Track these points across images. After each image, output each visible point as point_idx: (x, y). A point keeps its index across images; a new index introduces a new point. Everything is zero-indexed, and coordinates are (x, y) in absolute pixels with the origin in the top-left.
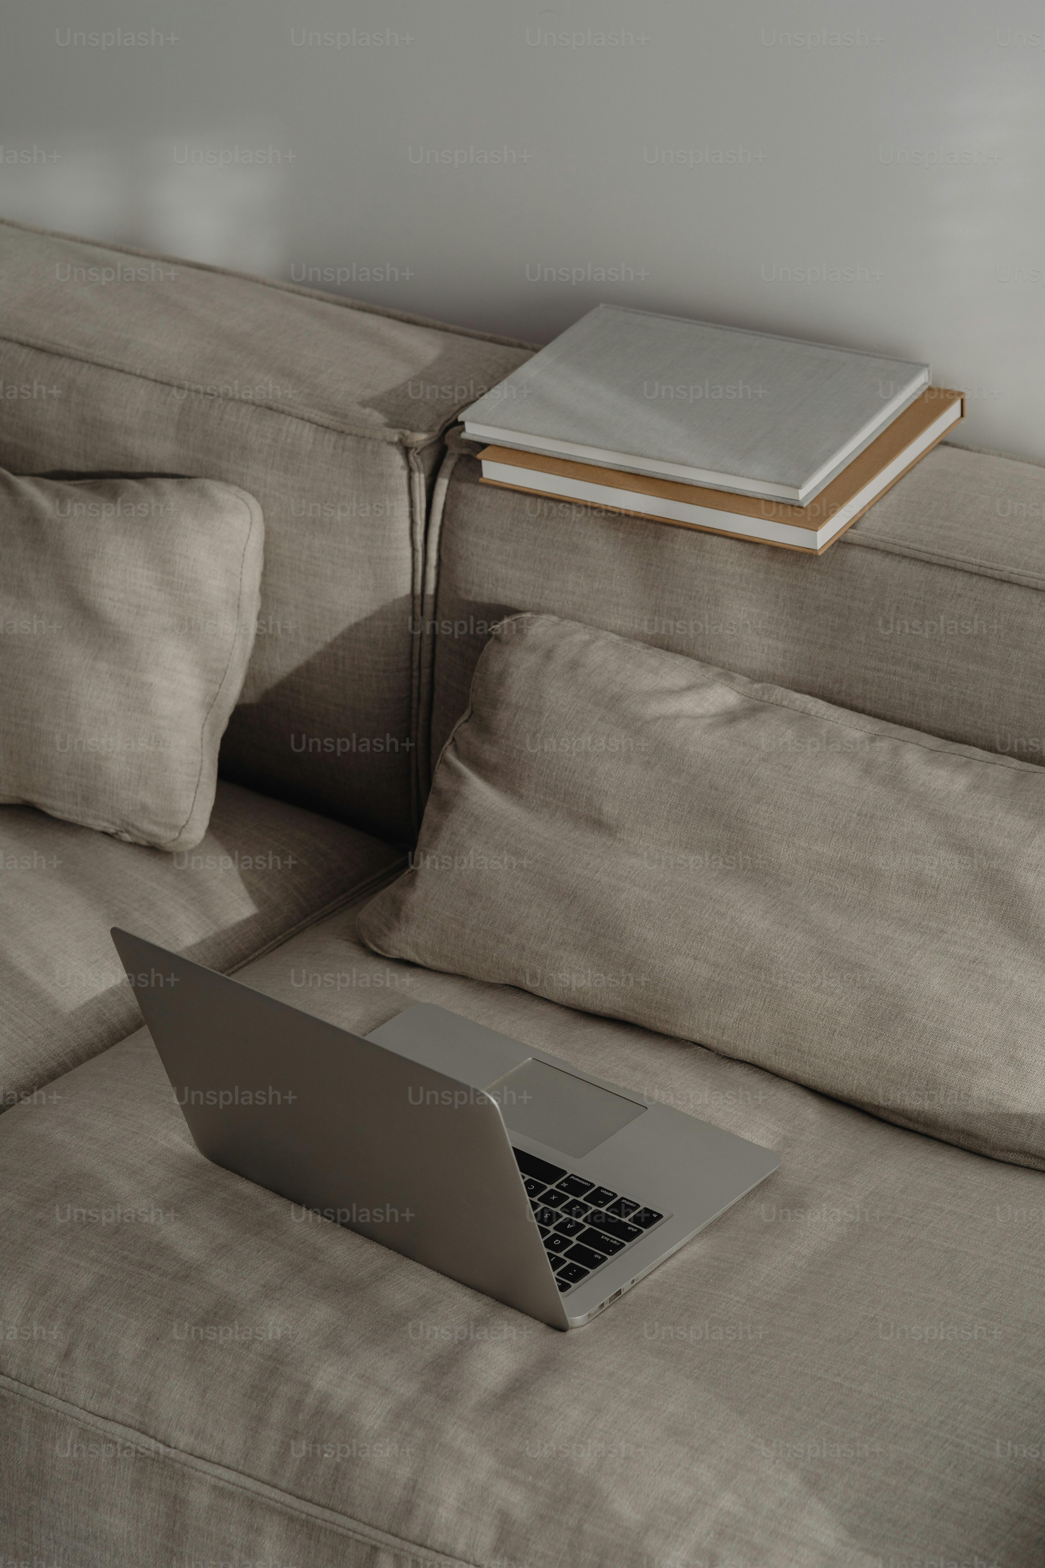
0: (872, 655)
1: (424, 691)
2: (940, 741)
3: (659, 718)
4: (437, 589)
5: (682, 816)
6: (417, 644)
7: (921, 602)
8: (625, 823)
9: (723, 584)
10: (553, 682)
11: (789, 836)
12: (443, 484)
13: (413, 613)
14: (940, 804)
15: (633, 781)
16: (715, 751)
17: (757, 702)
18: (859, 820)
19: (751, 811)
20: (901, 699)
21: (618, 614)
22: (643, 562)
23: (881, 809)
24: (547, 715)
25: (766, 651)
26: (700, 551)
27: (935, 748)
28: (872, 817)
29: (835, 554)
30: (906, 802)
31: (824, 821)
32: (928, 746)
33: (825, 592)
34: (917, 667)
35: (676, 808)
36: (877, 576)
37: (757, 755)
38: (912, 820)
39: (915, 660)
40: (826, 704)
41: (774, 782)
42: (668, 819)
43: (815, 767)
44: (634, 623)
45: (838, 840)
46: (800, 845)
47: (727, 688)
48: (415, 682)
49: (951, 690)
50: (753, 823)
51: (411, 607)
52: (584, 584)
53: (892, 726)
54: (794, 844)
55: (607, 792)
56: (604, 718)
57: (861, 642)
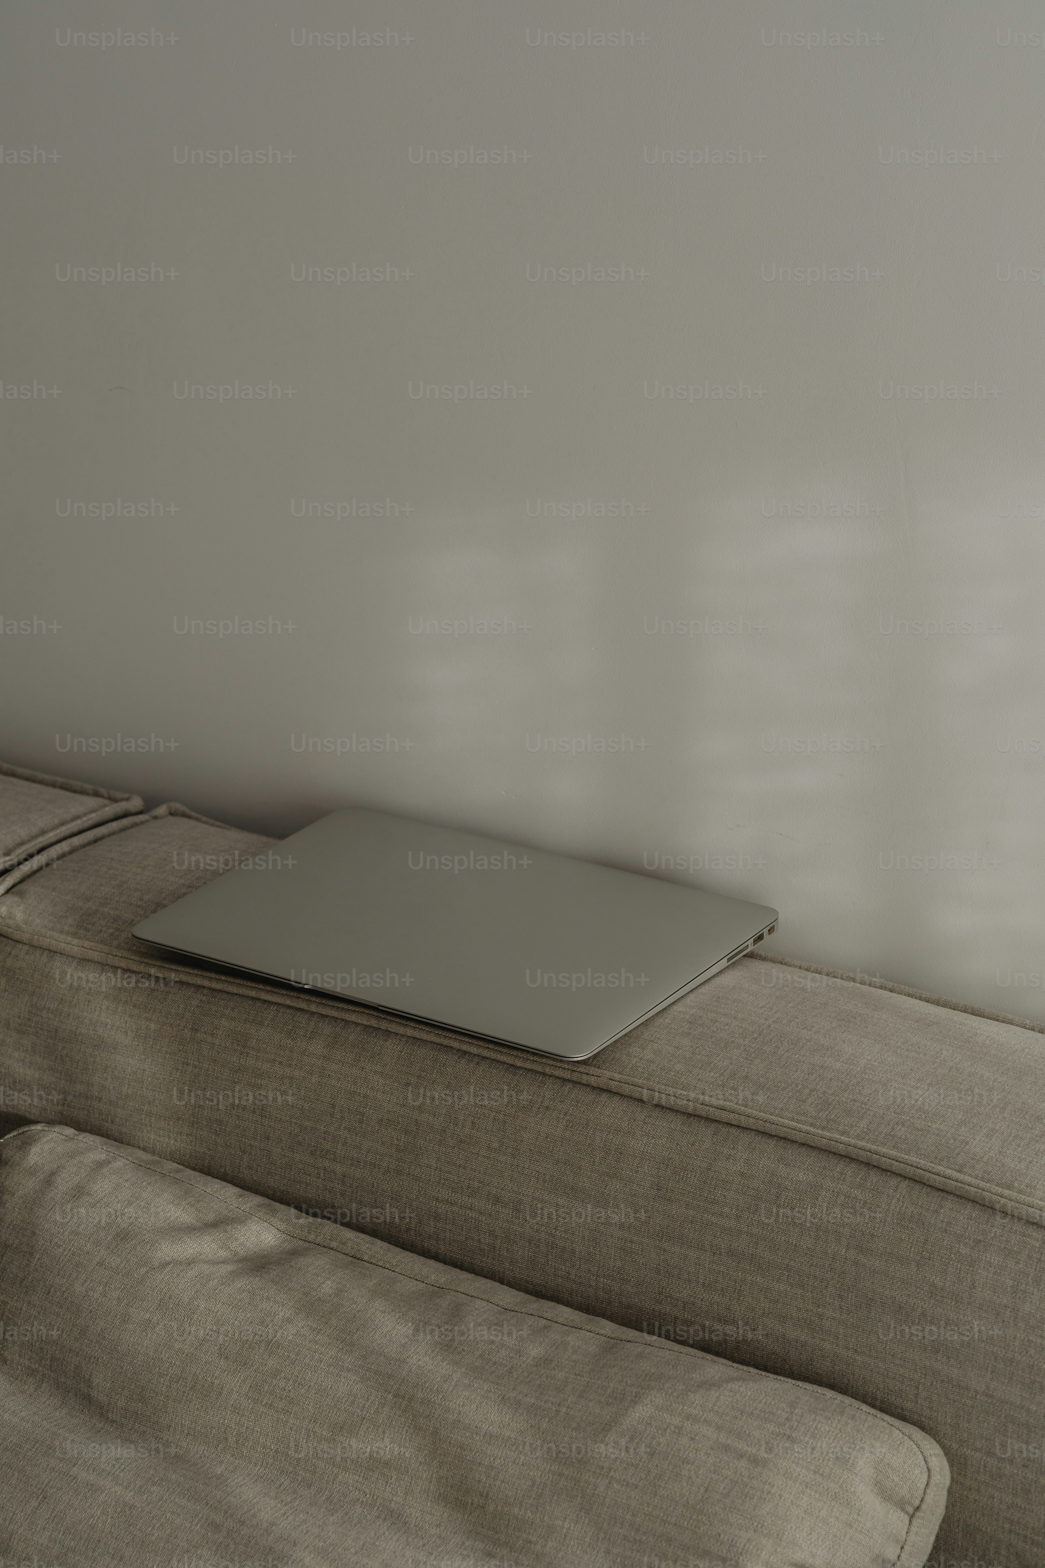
0: (443, 1184)
2: (521, 1296)
3: (168, 1264)
5: (184, 1392)
7: (501, 1116)
8: (118, 1400)
11: (309, 1423)
14: (498, 1384)
15: (129, 1346)
16: (231, 1307)
17: (301, 1242)
18: (395, 1403)
19: (266, 1387)
20: (479, 1241)
21: (151, 1126)
22: (178, 1060)
23: (422, 1389)
24: (38, 1256)
25: (322, 1175)
26: (244, 1047)
27: (509, 1307)
28: (411, 1399)
29: (401, 1052)
30: (455, 1380)
31: (353, 1403)
32: (501, 1303)
33: (389, 1101)
34: (497, 1200)
35: (177, 1382)
36: (449, 1082)
37: (281, 1314)
38: (459, 1404)
39: (494, 1191)
40: (385, 1245)
41: (296, 1350)
42: (168, 1396)
43: (350, 1331)
44: (169, 1137)
45: (368, 1429)
46: (321, 1435)
47: (265, 1224)
49: (537, 1231)
50: (267, 1403)
52: (111, 1088)
53: (465, 1275)
54: (315, 1433)
55: (98, 1358)
56: (103, 1261)
57: (430, 1167)
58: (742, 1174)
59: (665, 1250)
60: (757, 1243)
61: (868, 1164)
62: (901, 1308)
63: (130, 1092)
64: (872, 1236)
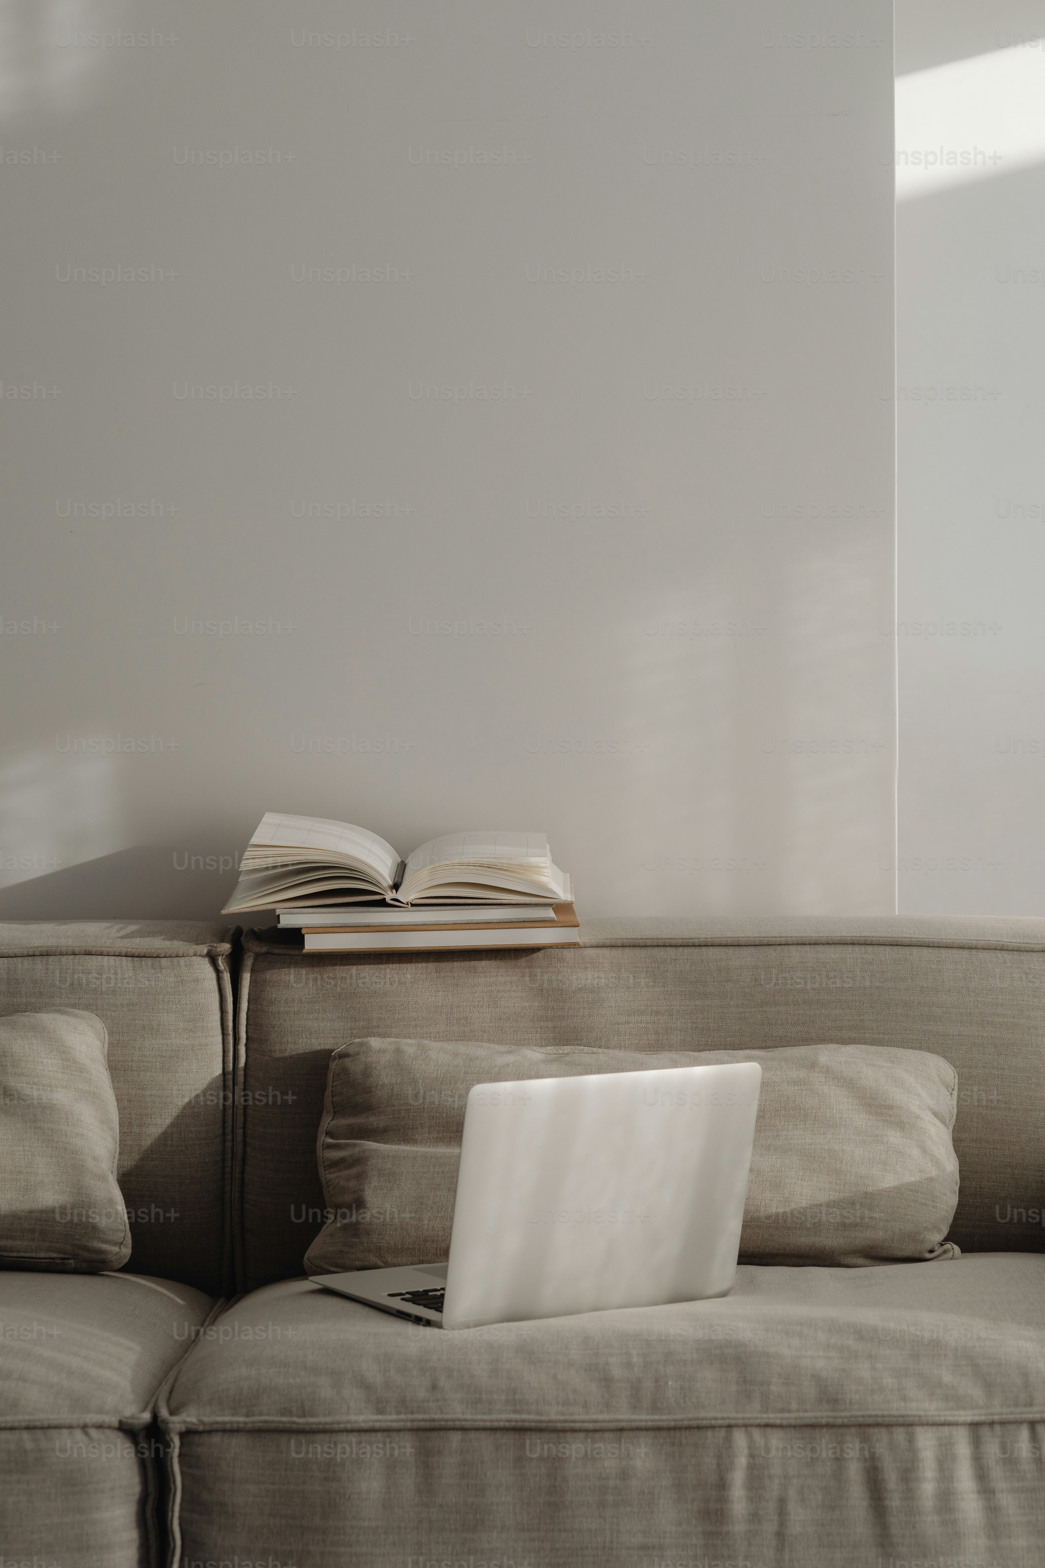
1: (239, 1148)
4: (246, 1063)
6: (229, 1112)
9: (499, 991)
10: (414, 1062)
12: (246, 978)
13: (225, 1087)
24: (420, 1081)
48: (229, 1144)
51: (222, 1083)
58: (801, 962)
59: (765, 1012)
60: (819, 993)
61: (865, 944)
62: (906, 1003)
63: (400, 1017)
64: (883, 972)
